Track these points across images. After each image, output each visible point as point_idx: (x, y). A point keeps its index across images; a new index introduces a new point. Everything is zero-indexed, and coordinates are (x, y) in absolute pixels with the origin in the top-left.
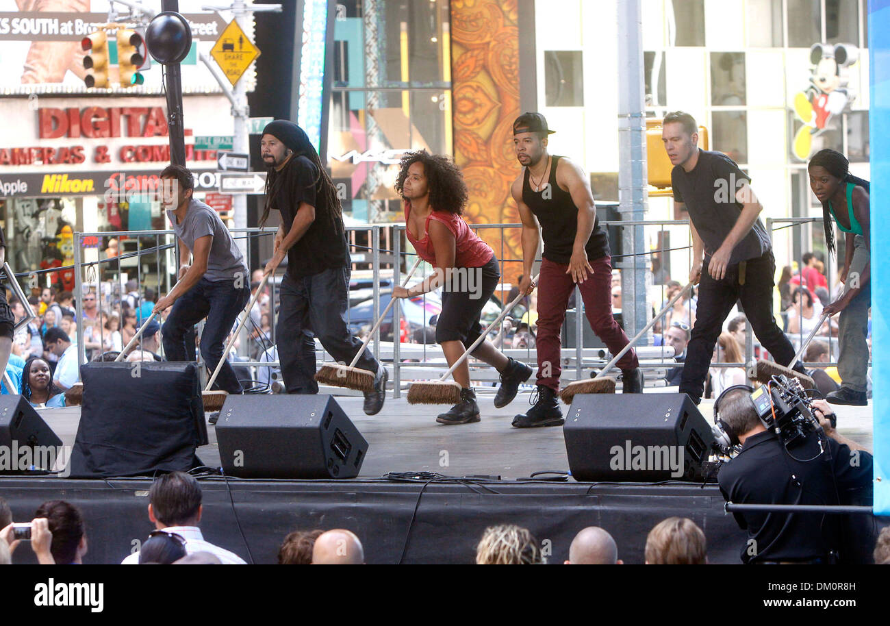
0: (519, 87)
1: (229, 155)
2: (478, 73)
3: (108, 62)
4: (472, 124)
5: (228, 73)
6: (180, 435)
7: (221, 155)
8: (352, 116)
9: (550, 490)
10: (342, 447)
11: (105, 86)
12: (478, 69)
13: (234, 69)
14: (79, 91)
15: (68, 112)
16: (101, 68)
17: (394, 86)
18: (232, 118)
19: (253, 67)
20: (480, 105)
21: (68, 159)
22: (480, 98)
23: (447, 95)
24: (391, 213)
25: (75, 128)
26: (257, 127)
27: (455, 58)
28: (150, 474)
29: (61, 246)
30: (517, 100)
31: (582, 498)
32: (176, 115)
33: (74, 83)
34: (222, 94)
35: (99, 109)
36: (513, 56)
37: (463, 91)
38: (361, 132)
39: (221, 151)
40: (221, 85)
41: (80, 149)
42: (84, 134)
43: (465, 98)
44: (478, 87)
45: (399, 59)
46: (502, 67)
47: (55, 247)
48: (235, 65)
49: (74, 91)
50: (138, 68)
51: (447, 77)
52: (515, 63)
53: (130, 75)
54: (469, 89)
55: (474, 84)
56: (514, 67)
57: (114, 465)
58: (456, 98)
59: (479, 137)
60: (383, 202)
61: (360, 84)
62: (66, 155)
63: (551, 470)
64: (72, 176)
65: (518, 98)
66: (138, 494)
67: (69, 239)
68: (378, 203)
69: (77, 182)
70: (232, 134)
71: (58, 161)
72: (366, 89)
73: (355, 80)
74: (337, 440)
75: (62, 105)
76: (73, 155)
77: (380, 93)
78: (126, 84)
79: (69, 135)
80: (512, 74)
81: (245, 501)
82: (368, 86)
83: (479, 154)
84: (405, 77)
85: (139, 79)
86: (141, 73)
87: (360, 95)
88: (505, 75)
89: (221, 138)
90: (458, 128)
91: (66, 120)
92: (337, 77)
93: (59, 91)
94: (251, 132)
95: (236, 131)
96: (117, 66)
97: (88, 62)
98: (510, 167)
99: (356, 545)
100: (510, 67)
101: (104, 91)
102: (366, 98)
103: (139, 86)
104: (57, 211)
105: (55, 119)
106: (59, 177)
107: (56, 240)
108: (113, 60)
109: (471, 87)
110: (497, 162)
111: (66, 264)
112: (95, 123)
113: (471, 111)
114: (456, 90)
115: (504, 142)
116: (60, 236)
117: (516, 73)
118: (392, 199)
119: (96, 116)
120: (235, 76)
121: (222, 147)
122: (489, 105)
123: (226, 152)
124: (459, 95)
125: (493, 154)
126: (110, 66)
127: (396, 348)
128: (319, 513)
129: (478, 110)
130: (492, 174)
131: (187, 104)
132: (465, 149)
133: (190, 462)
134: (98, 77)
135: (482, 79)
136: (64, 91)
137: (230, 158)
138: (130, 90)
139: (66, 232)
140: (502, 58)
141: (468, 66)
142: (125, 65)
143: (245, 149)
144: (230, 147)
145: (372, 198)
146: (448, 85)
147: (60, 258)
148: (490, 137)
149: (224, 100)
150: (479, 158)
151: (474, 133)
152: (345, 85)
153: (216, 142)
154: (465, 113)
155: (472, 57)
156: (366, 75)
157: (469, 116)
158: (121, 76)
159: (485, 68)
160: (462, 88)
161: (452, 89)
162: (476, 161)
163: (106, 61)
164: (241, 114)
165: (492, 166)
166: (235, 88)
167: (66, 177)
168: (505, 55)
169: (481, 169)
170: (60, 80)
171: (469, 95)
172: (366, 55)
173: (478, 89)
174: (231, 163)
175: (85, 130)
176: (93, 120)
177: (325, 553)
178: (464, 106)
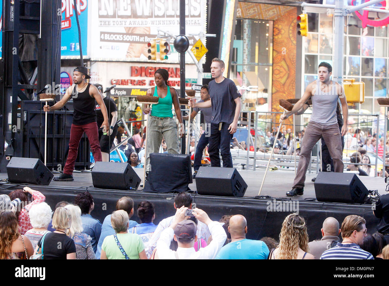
0: (295, 66)
1: (195, 85)
2: (282, 61)
3: (156, 52)
4: (279, 78)
5: (196, 57)
6: (183, 179)
7: (193, 85)
8: (238, 74)
9: (309, 204)
10: (238, 186)
11: (155, 59)
12: (282, 60)
13: (199, 56)
14: (145, 61)
15: (141, 68)
16: (154, 53)
17: (253, 64)
18: (197, 72)
19: (205, 55)
20: (282, 72)
21: (140, 84)
22: (282, 70)
23: (271, 68)
24: (250, 107)
25: (143, 74)
26: (206, 76)
27: (274, 55)
28: (172, 192)
29: (136, 114)
30: (295, 71)
31: (321, 207)
32: (183, 70)
33: (144, 58)
34: (195, 64)
35: (152, 68)
36: (294, 56)
37: (276, 67)
38: (241, 79)
39: (193, 84)
40: (194, 61)
41: (144, 81)
42: (146, 75)
43: (277, 69)
44: (282, 66)
45: (255, 55)
46: (290, 59)
47: (134, 114)
48: (199, 54)
49: (144, 61)
50: (166, 54)
51: (271, 62)
52: (295, 58)
53: (164, 56)
54: (278, 66)
55: (280, 65)
56: (294, 59)
57: (160, 189)
58: (274, 69)
59: (281, 83)
60: (247, 104)
61: (241, 63)
62: (140, 83)
63: (308, 198)
64: (142, 90)
65: (295, 70)
66: (167, 199)
67: (139, 111)
68: (245, 104)
69: (143, 92)
70: (197, 78)
71: (137, 84)
72: (243, 65)
73: (240, 61)
74: (237, 184)
75: (139, 65)
76: (142, 83)
77: (248, 66)
78: (162, 59)
79: (141, 76)
80: (293, 62)
81: (204, 203)
82: (244, 64)
83: (281, 89)
84: (257, 61)
85: (167, 58)
86: (167, 55)
87: (241, 66)
88: (291, 63)
89: (193, 79)
90: (274, 79)
91: (140, 71)
92: (233, 60)
93: (139, 61)
94: (204, 78)
95: (198, 77)
96: (159, 53)
97: (149, 51)
98: (291, 94)
99: (244, 220)
100: (293, 59)
101: (154, 61)
102: (243, 68)
103: (166, 60)
104: (136, 102)
105: (137, 70)
106: (137, 90)
107: (135, 111)
108: (158, 50)
109: (279, 66)
110: (287, 92)
111: (138, 120)
112: (150, 72)
113: (279, 74)
114: (274, 66)
115: (289, 85)
116: (136, 110)
117: (295, 61)
118: (250, 103)
119: (151, 70)
120: (199, 58)
121: (193, 82)
122: (285, 72)
123: (194, 84)
124: (275, 68)
125: (286, 89)
126: (157, 53)
127: (255, 153)
128: (230, 208)
129: (281, 74)
130: (285, 96)
131: (186, 67)
132: (276, 87)
133: (187, 189)
134: (153, 56)
135: (283, 63)
136: (140, 61)
137: (196, 86)
138: (162, 61)
139: (138, 109)
140: (290, 56)
141: (278, 59)
142: (162, 52)
143: (201, 84)
144: (196, 82)
145: (243, 102)
146: (271, 65)
147: (136, 117)
148: (285, 83)
149: (195, 66)
150: (281, 90)
151: (280, 82)
152: (236, 63)
153: (191, 80)
154: (277, 75)
155: (280, 55)
156: (243, 60)
157: (278, 76)
158: (160, 56)
159: (284, 59)
160: (276, 66)
161: (272, 66)
162: (280, 91)
163: (155, 51)
164: (200, 71)
165: (285, 93)
166: (199, 62)
167: (139, 90)
168: (291, 55)
169: (281, 94)
170: (139, 57)
171: (278, 68)
172: (244, 53)
173: (281, 66)
174: (196, 88)
175: (147, 74)
176: (150, 71)
177: (232, 223)
178: (276, 72)
